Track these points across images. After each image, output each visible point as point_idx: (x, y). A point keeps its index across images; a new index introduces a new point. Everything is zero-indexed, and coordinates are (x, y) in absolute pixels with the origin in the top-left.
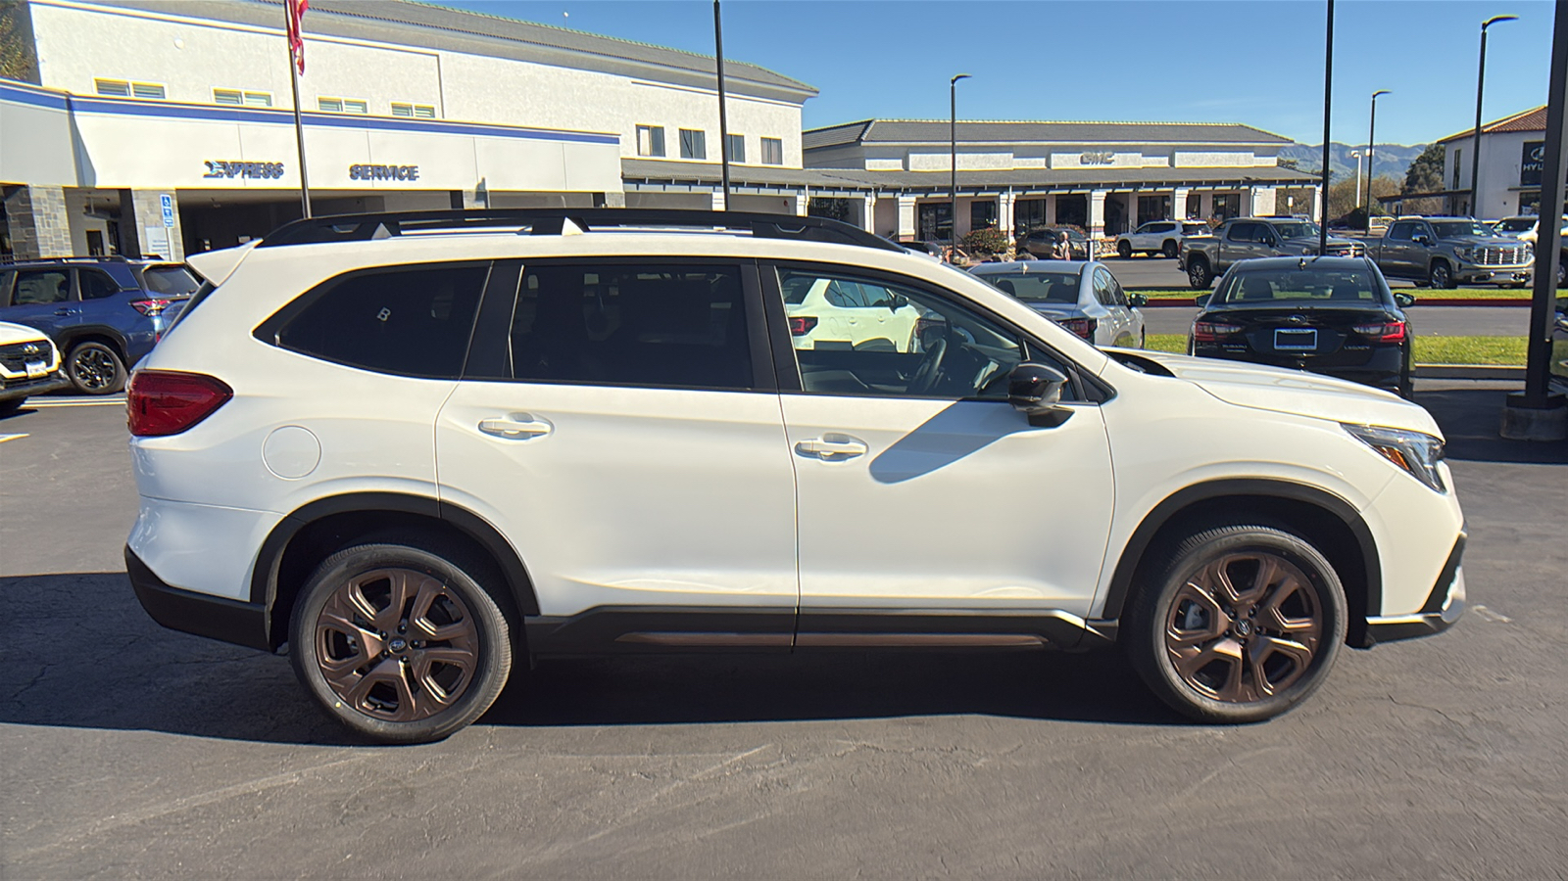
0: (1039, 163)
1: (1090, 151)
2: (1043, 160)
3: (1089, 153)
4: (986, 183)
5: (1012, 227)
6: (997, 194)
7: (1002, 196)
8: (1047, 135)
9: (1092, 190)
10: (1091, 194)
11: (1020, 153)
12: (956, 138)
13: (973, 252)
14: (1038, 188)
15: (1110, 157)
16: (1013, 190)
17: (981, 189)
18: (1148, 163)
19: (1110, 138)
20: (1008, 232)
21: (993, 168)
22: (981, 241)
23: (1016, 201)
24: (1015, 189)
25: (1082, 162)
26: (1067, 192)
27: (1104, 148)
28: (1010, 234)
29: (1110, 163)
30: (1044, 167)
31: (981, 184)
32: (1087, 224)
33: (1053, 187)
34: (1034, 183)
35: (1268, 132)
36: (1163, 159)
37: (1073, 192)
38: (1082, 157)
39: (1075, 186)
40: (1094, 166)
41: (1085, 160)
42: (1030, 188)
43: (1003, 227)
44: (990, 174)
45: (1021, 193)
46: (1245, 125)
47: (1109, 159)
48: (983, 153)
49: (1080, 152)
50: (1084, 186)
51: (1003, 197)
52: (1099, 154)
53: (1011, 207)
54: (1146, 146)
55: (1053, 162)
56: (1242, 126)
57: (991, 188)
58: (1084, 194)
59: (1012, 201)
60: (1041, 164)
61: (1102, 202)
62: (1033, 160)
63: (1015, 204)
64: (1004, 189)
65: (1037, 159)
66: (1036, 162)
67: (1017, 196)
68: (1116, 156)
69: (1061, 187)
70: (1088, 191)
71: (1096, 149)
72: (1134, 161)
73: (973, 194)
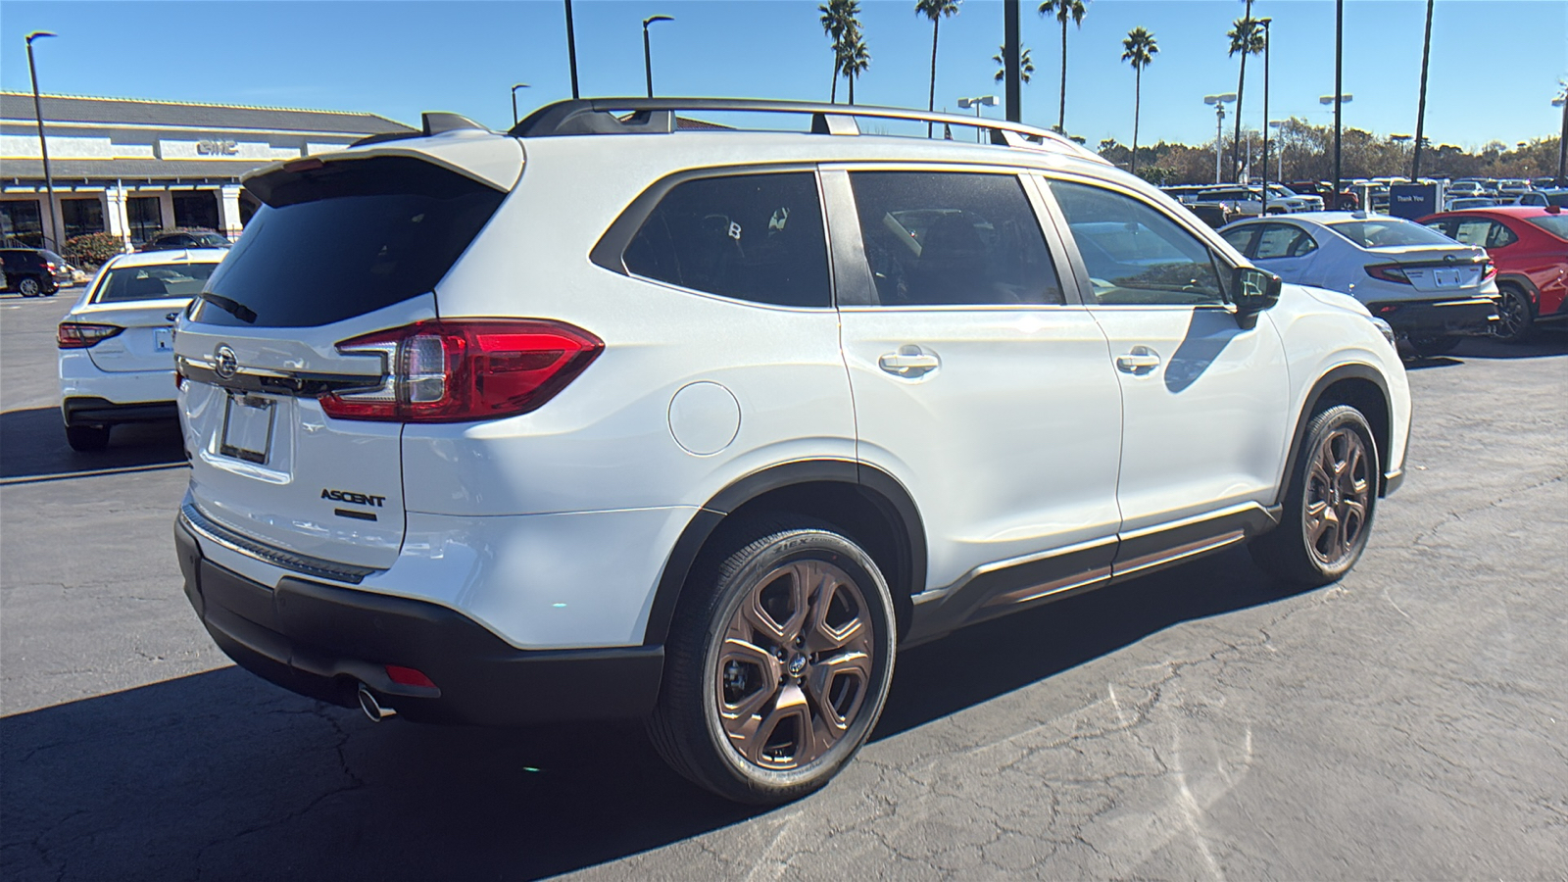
0: (145, 152)
1: (208, 139)
2: (150, 148)
3: (207, 142)
4: (85, 175)
5: (127, 232)
6: (102, 189)
7: (109, 192)
8: (150, 117)
9: (222, 186)
10: (221, 191)
11: (120, 139)
12: (43, 116)
13: (82, 264)
14: (155, 182)
15: (233, 146)
16: (123, 185)
17: (80, 182)
18: (277, 155)
19: (229, 124)
20: (122, 237)
21: (86, 156)
22: (91, 249)
23: (128, 198)
24: (126, 183)
25: (200, 152)
26: (191, 188)
27: (224, 136)
28: (127, 240)
29: (233, 153)
30: (151, 156)
31: (79, 176)
32: (220, 228)
33: (173, 181)
34: (149, 176)
35: (403, 124)
36: (293, 150)
37: (199, 188)
38: (198, 146)
39: (201, 181)
40: (215, 157)
41: (203, 149)
42: (144, 182)
43: (115, 231)
44: (86, 164)
45: (133, 188)
46: (377, 115)
47: (231, 149)
48: (69, 136)
49: (196, 140)
50: (212, 181)
51: (111, 193)
52: (219, 143)
53: (123, 206)
54: (273, 135)
55: (163, 152)
56: (374, 116)
57: (94, 182)
58: (211, 191)
59: (123, 199)
60: (148, 152)
61: (237, 201)
62: (137, 148)
63: (127, 202)
64: (111, 183)
65: (142, 147)
66: (140, 150)
67: (129, 192)
68: (240, 146)
69: (184, 181)
70: (217, 187)
71: (214, 136)
72: (261, 152)
73: (69, 189)
